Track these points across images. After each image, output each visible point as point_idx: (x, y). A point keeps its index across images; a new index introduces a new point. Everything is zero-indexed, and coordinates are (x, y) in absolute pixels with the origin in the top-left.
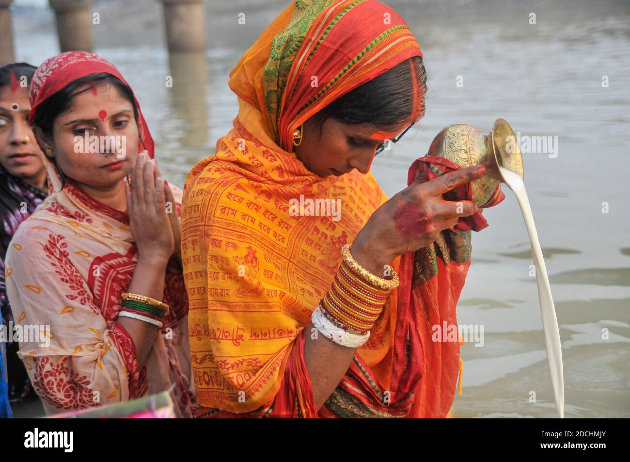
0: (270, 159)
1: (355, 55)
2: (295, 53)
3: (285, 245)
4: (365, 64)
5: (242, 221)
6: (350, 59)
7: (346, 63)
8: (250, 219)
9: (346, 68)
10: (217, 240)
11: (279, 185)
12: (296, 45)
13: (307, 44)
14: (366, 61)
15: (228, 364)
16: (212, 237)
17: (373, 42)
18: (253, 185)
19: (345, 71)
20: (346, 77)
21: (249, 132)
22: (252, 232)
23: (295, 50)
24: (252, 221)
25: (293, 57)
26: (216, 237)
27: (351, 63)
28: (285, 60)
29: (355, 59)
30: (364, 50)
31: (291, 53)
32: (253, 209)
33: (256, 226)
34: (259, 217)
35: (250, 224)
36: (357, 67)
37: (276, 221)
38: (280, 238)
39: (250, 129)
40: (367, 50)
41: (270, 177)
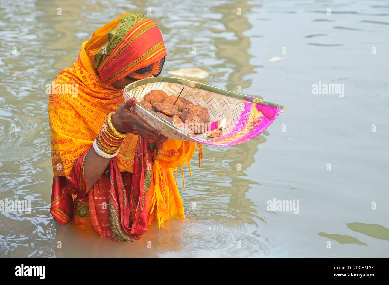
0: (91, 79)
1: (141, 55)
2: (117, 44)
3: (92, 114)
4: (145, 60)
5: (73, 100)
6: (139, 57)
7: (137, 58)
8: (77, 100)
9: (137, 60)
10: (63, 106)
11: (93, 92)
12: (118, 41)
13: (123, 42)
14: (146, 59)
15: (71, 151)
16: (61, 105)
17: (150, 51)
18: (81, 88)
19: (136, 62)
20: (137, 64)
21: (85, 67)
22: (77, 106)
23: (117, 43)
24: (77, 101)
25: (115, 46)
26: (62, 105)
27: (139, 59)
28: (112, 46)
29: (142, 57)
30: (146, 54)
31: (115, 44)
32: (79, 96)
33: (79, 104)
34: (81, 101)
35: (76, 102)
36: (142, 61)
37: (90, 104)
38: (90, 111)
39: (85, 66)
40: (147, 54)
41: (89, 87)
